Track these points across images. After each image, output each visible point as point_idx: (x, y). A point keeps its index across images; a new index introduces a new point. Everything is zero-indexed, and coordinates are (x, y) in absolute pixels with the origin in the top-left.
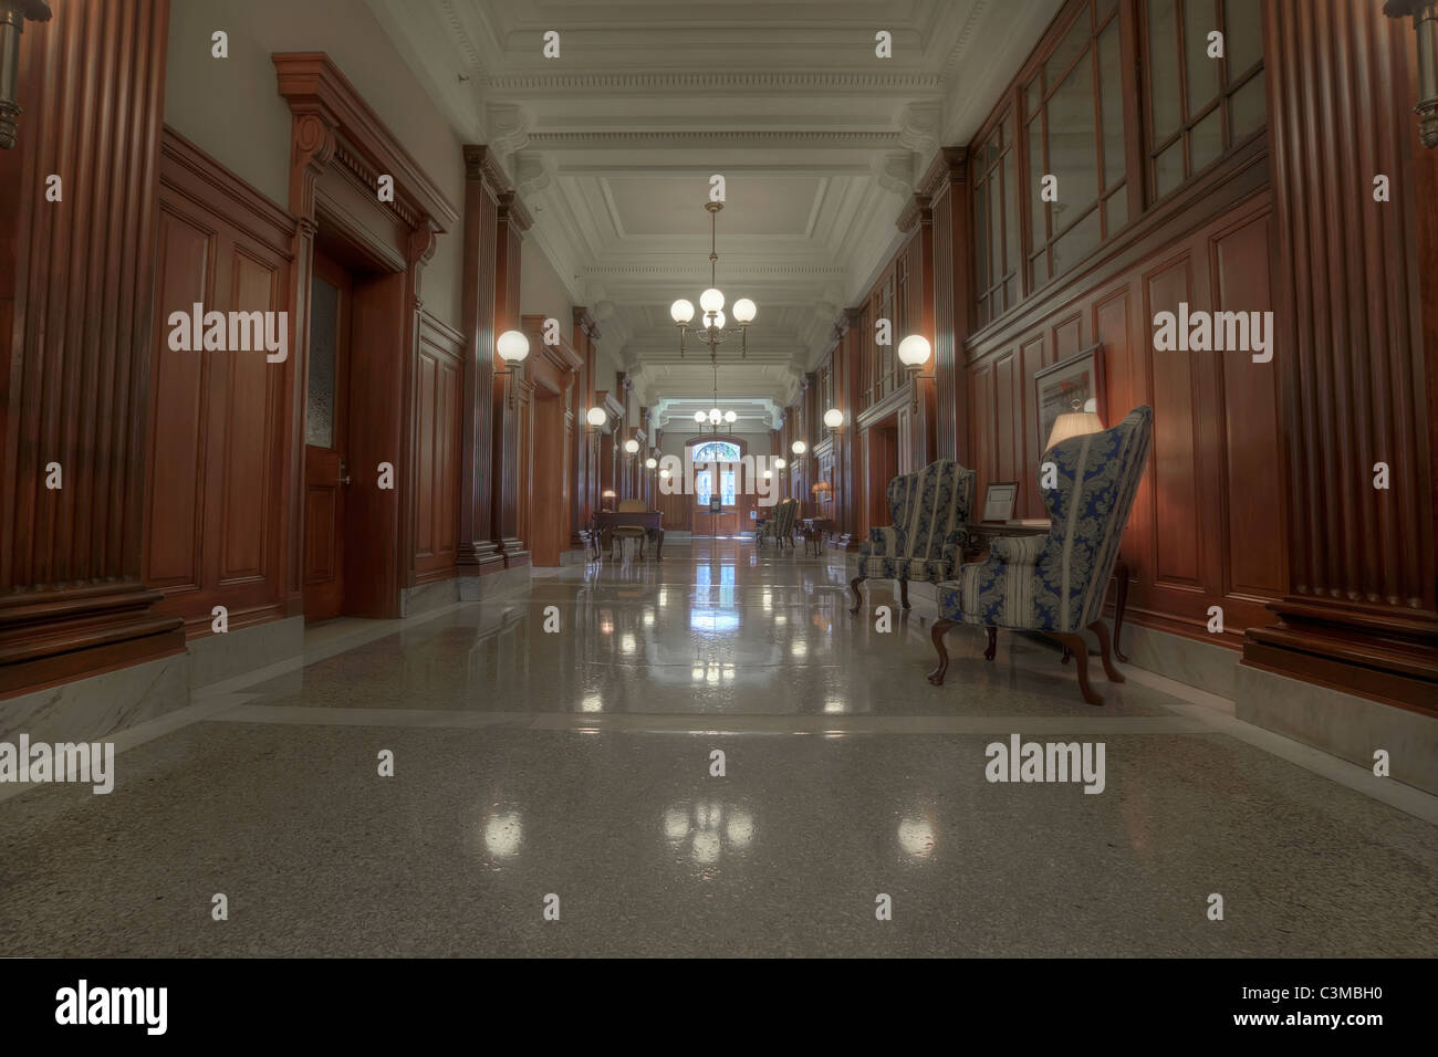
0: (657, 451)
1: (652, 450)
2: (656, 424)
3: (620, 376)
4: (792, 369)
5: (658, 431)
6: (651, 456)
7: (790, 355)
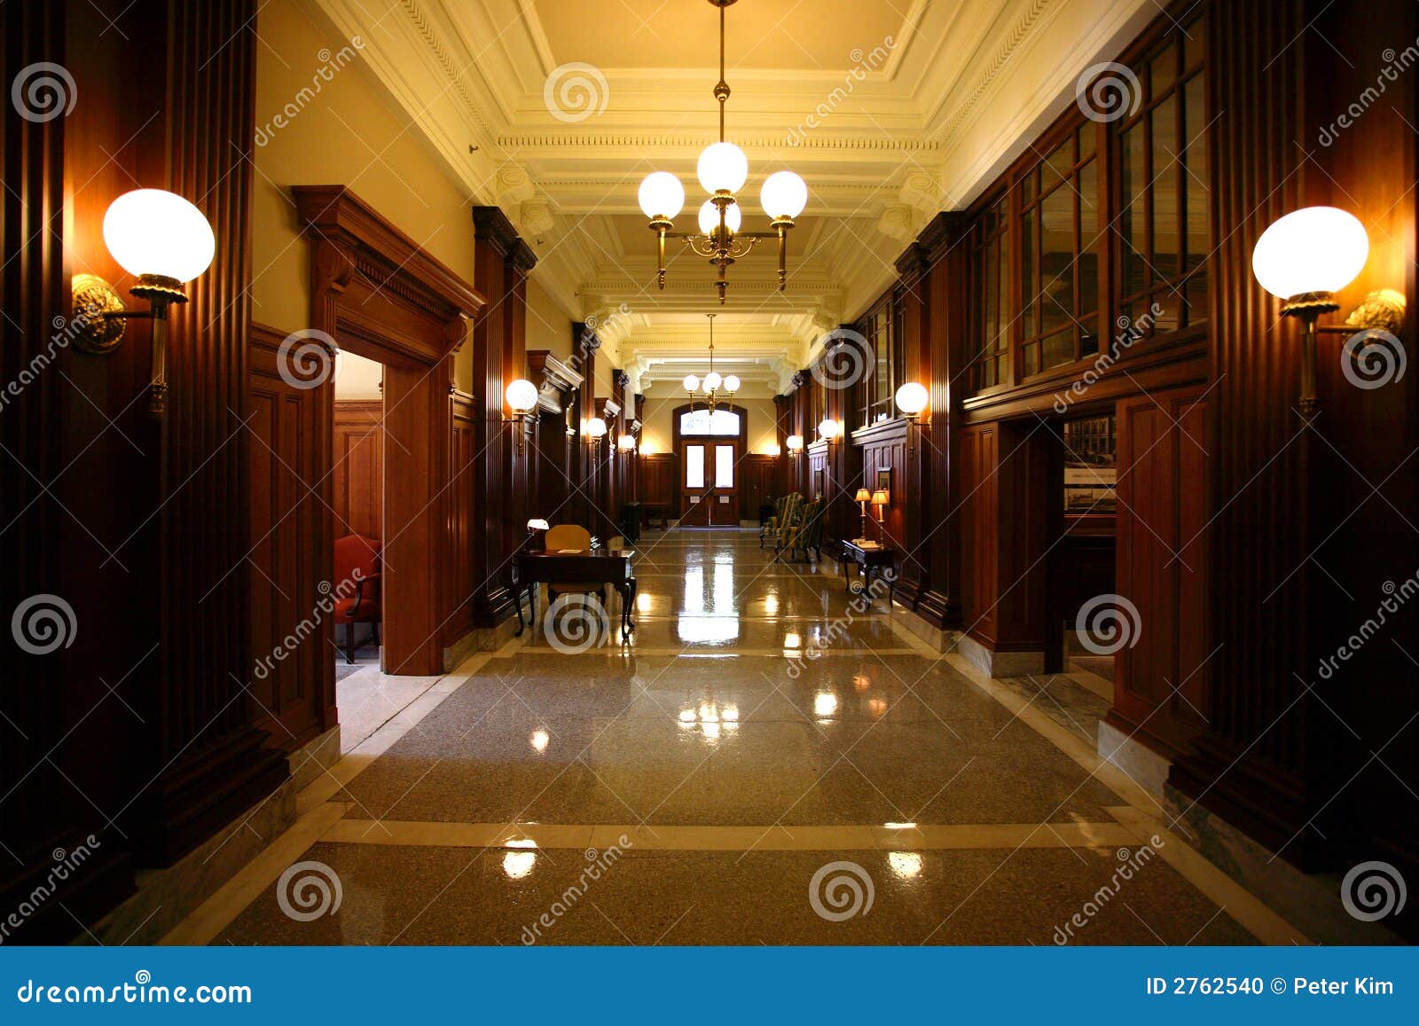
0: (636, 424)
1: (630, 422)
2: (634, 387)
3: (578, 330)
4: (819, 319)
5: (637, 397)
6: (628, 432)
7: (818, 299)
